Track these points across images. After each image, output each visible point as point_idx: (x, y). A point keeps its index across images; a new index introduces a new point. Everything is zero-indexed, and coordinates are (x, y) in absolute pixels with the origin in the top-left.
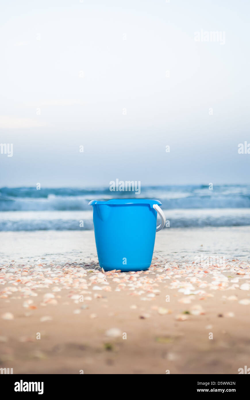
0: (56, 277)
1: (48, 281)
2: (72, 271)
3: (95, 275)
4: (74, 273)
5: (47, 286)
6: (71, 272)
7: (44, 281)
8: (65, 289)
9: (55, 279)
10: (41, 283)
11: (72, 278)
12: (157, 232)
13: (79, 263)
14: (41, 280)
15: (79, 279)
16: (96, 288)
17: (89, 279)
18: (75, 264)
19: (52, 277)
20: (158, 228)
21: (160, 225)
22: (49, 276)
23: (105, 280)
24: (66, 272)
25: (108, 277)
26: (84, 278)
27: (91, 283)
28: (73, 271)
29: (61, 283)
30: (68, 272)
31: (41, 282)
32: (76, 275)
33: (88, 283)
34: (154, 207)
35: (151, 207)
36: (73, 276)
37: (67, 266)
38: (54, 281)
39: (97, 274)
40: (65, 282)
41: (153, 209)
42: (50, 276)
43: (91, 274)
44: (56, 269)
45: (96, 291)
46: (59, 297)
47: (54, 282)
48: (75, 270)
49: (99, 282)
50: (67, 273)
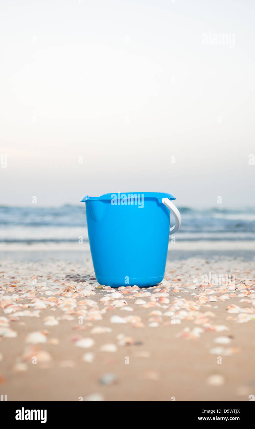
0: (52, 295)
1: (40, 304)
2: (74, 286)
3: (107, 293)
4: (77, 290)
5: (36, 314)
6: (74, 289)
7: (33, 303)
8: (66, 321)
9: (50, 301)
10: (29, 307)
11: (75, 298)
12: (170, 234)
13: (83, 276)
14: (29, 301)
15: (86, 300)
16: (116, 319)
17: (101, 300)
18: (78, 276)
19: (47, 297)
20: (171, 229)
21: (174, 226)
22: (42, 294)
23: (125, 303)
24: (67, 288)
25: (127, 297)
26: (92, 298)
27: (106, 308)
28: (76, 287)
29: (59, 306)
30: (69, 288)
31: (30, 305)
32: (81, 293)
33: (100, 309)
34: (163, 202)
35: (159, 202)
36: (76, 295)
37: (68, 280)
38: (49, 303)
39: (109, 291)
40: (65, 306)
41: (163, 204)
42: (44, 294)
43: (102, 292)
44: (53, 284)
45: (118, 327)
46: (55, 341)
47: (50, 305)
48: (79, 285)
49: (116, 306)
50: (68, 291)
